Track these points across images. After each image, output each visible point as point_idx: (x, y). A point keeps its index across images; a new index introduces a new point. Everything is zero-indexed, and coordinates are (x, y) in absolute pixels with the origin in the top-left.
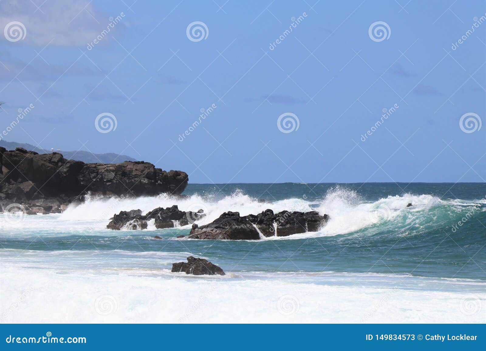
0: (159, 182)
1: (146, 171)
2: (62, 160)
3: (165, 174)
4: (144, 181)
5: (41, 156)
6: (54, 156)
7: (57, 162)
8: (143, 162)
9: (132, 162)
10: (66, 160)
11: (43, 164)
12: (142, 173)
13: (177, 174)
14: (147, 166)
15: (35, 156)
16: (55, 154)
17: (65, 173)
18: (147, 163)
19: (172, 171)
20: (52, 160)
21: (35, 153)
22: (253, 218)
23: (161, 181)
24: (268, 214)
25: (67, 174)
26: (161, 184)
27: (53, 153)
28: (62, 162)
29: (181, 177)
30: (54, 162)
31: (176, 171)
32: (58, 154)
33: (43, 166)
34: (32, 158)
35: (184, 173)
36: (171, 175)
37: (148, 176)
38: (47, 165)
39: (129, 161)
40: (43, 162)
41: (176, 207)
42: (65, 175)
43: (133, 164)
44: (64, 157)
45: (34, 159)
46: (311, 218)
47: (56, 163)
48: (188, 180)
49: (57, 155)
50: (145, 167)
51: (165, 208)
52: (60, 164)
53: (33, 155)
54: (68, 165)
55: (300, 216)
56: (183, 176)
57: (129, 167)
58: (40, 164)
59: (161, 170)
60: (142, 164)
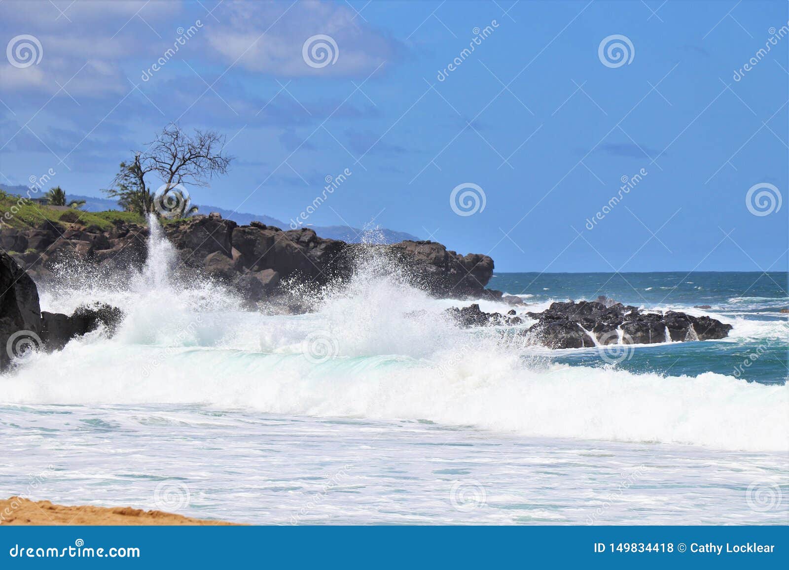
0: (452, 270)
1: (433, 256)
2: (314, 239)
3: (460, 259)
4: (431, 270)
5: (284, 232)
6: (304, 233)
7: (308, 242)
8: (429, 243)
9: (413, 242)
10: (320, 239)
11: (288, 245)
12: (428, 257)
13: (477, 258)
14: (434, 247)
15: (278, 233)
16: (304, 230)
17: (319, 257)
18: (434, 243)
19: (470, 255)
20: (301, 239)
21: (277, 230)
22: (588, 324)
23: (455, 270)
24: (610, 317)
25: (322, 259)
26: (454, 273)
27: (303, 229)
28: (314, 242)
29: (484, 263)
30: (304, 242)
31: (477, 255)
32: (309, 230)
33: (288, 248)
34: (273, 236)
35: (488, 257)
36: (469, 260)
37: (437, 262)
38: (293, 246)
39: (410, 241)
40: (287, 242)
41: (476, 307)
42: (318, 260)
43: (415, 244)
44: (318, 235)
45: (275, 237)
46: (673, 323)
47: (307, 244)
48: (493, 267)
49: (307, 232)
50: (432, 249)
51: (460, 309)
52: (312, 245)
53: (274, 232)
54: (323, 246)
55: (657, 320)
56: (487, 261)
57: (409, 248)
58: (284, 245)
59: (454, 253)
60: (428, 245)
